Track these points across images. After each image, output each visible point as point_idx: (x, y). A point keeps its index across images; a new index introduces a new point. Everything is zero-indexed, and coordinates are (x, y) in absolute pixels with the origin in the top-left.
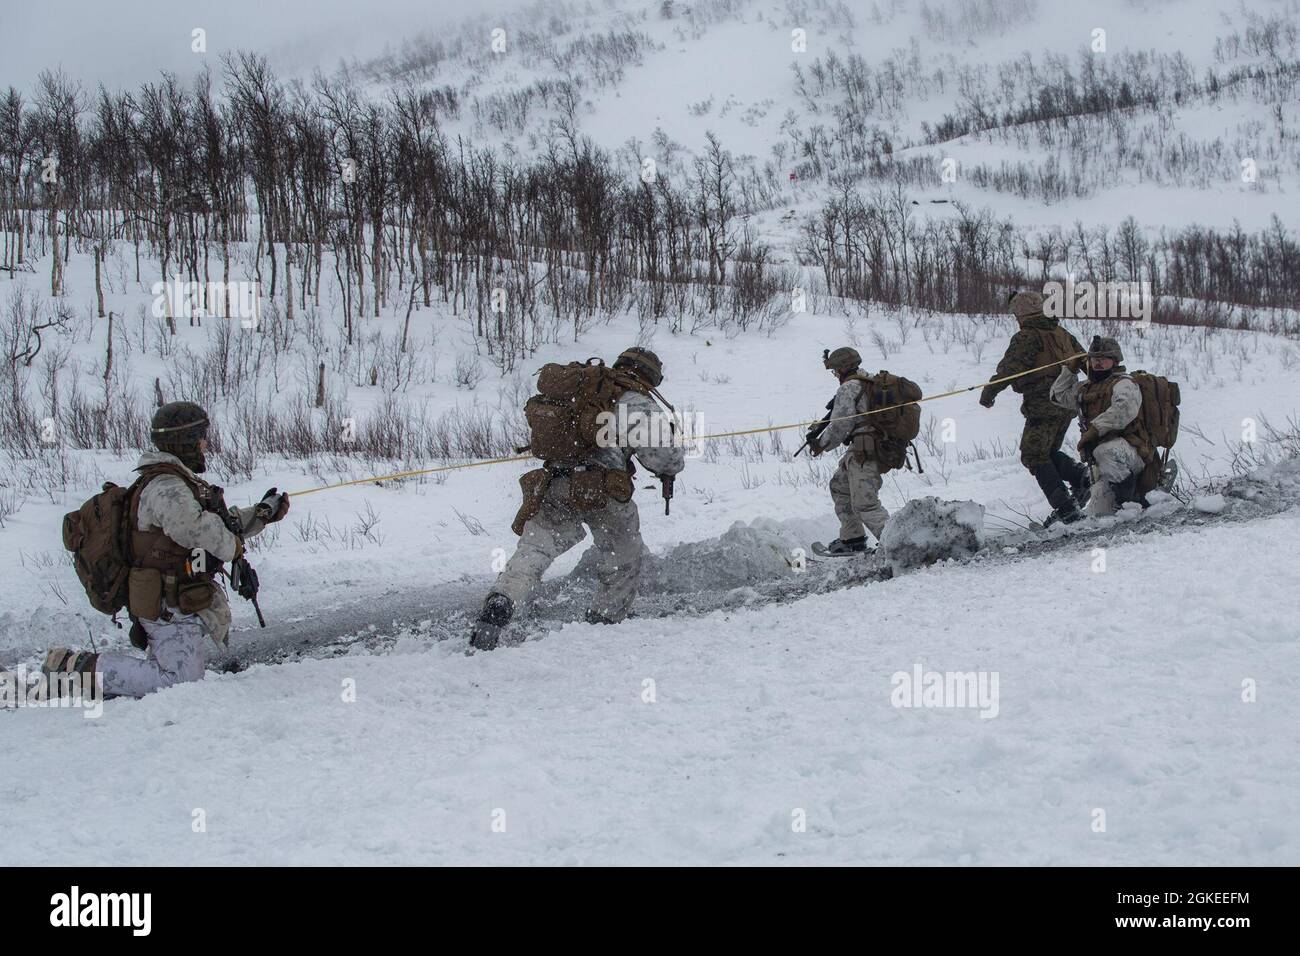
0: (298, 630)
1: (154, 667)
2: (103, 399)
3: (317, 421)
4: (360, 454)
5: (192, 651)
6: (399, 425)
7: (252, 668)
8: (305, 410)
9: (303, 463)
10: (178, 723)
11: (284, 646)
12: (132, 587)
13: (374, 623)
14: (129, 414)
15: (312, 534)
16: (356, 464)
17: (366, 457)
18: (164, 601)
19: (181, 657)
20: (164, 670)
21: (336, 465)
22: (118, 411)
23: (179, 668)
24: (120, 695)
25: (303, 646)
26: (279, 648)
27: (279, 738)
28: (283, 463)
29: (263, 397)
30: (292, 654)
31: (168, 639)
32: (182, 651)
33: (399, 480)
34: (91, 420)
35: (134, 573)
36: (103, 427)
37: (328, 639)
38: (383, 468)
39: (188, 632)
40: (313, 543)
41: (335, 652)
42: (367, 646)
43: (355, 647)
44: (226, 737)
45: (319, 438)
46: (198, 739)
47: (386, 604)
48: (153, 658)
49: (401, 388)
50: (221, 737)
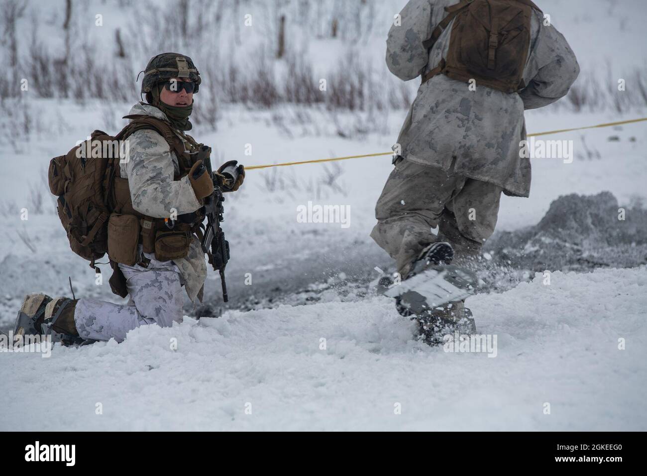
0: (267, 279)
1: (132, 313)
2: (63, 49)
3: (279, 73)
4: (323, 106)
5: (170, 297)
6: (361, 77)
7: (226, 315)
8: (268, 62)
9: (267, 114)
10: (158, 367)
11: (255, 293)
12: (111, 233)
13: (343, 270)
14: (90, 63)
15: (278, 184)
16: (318, 115)
17: (329, 109)
18: (141, 247)
19: (160, 303)
20: (142, 316)
21: (299, 116)
22: (79, 60)
23: (157, 315)
24: (98, 341)
25: (274, 294)
26: (250, 295)
27: (260, 382)
28: (247, 115)
29: (224, 49)
30: (264, 301)
31: (147, 286)
32: (160, 298)
33: (361, 132)
34: (51, 69)
35: (114, 218)
36: (64, 77)
37: (299, 287)
38: (347, 119)
39: (167, 279)
40: (279, 193)
41: (307, 299)
42: (340, 293)
43: (327, 294)
44: (208, 381)
45: (281, 89)
46: (179, 383)
47: (354, 253)
48: (132, 303)
49: (361, 40)
50: (203, 381)
